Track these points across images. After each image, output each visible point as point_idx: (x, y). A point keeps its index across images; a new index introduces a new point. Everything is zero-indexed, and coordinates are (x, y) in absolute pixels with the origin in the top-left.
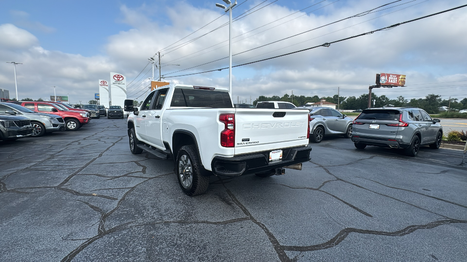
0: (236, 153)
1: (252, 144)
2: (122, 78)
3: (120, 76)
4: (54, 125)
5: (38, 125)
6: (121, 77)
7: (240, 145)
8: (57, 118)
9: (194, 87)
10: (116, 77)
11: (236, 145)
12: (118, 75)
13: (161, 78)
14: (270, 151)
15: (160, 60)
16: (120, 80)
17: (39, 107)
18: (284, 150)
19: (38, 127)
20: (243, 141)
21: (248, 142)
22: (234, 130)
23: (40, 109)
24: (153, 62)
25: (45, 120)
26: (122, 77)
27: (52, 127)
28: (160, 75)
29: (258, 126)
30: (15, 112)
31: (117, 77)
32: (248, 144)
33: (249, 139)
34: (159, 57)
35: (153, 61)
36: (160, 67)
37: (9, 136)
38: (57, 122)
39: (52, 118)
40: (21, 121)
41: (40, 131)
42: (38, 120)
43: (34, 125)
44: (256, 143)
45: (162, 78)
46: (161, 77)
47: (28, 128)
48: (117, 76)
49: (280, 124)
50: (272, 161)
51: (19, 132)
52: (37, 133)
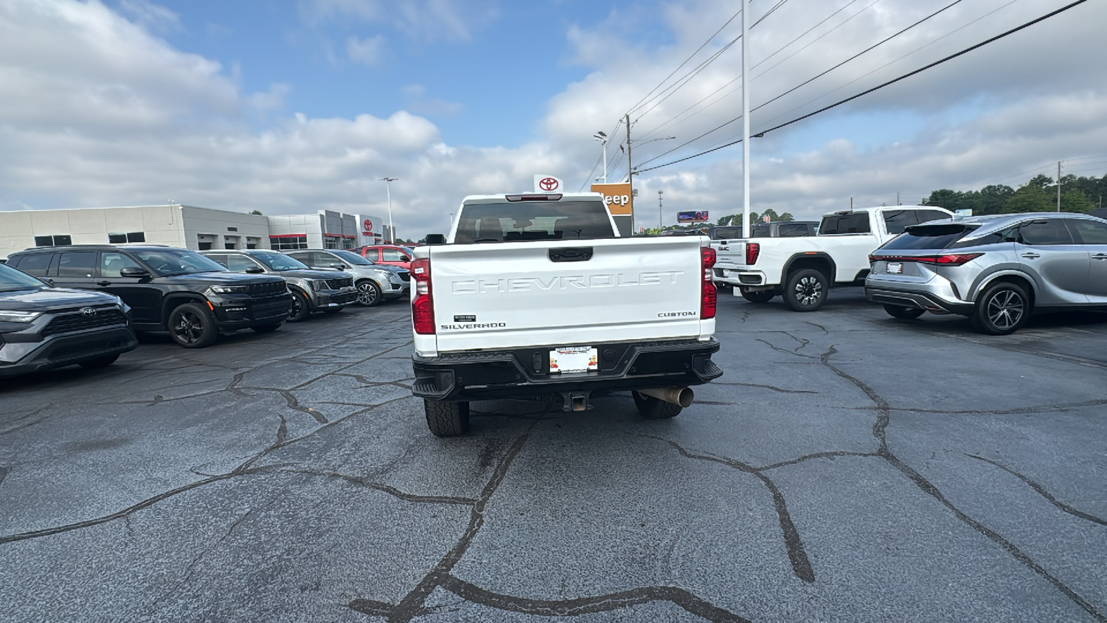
0: (443, 348)
1: (486, 328)
2: (555, 185)
3: (552, 181)
4: (395, 286)
5: (371, 287)
6: (554, 183)
7: (449, 330)
8: (399, 274)
9: (509, 198)
10: (544, 183)
11: (438, 329)
12: (549, 179)
13: (631, 174)
14: (553, 348)
15: (629, 132)
16: (552, 188)
17: (385, 254)
18: (601, 347)
19: (372, 289)
20: (456, 320)
21: (473, 323)
22: (429, 297)
23: (387, 257)
24: (605, 142)
25: (380, 277)
26: (555, 181)
27: (391, 290)
28: (630, 169)
29: (497, 286)
30: (344, 264)
31: (547, 184)
32: (473, 329)
33: (475, 316)
34: (628, 125)
35: (604, 137)
36: (630, 148)
37: (319, 304)
38: (399, 280)
39: (391, 274)
40: (334, 280)
41: (374, 297)
42: (372, 278)
43: (367, 285)
44: (501, 328)
45: (634, 173)
46: (633, 171)
47: (349, 290)
48: (545, 181)
49: (575, 279)
50: (559, 373)
51: (333, 299)
52: (371, 300)
